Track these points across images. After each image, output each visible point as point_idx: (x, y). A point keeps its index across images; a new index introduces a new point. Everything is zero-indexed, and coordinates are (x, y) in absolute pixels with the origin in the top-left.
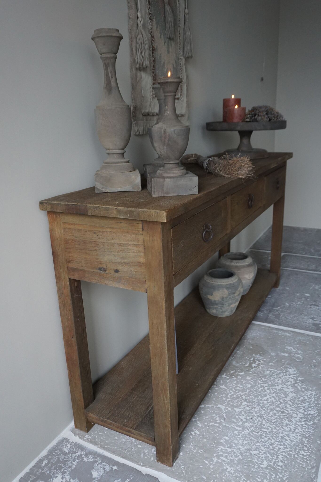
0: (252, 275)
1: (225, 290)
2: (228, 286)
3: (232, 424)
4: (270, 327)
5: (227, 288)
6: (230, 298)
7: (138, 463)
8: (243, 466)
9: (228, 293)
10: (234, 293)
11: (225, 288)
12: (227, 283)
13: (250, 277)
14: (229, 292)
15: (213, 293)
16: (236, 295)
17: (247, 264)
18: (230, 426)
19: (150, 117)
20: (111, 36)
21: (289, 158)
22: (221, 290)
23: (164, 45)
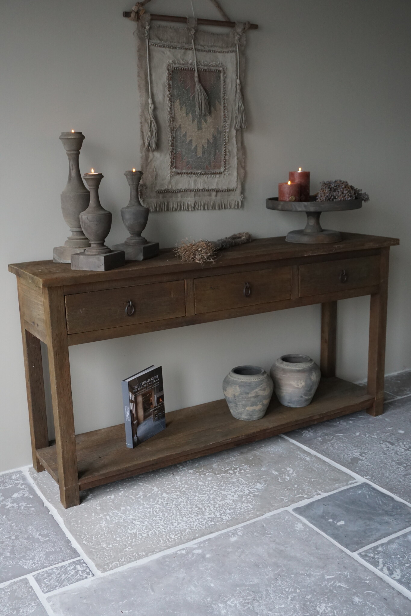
0: (301, 383)
1: (238, 388)
2: (242, 384)
3: (146, 501)
4: (299, 448)
5: (240, 386)
6: (243, 398)
7: (48, 498)
8: (115, 526)
9: (240, 392)
10: (248, 393)
11: (238, 385)
12: (242, 381)
13: (298, 385)
14: (242, 391)
15: (227, 389)
16: (250, 396)
17: (298, 369)
18: (142, 502)
19: (170, 194)
20: (68, 139)
21: (394, 245)
22: (233, 387)
23: (192, 123)
